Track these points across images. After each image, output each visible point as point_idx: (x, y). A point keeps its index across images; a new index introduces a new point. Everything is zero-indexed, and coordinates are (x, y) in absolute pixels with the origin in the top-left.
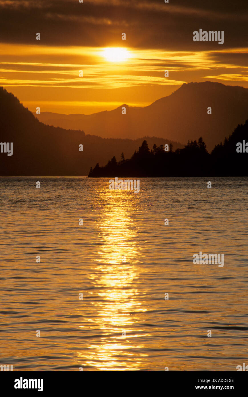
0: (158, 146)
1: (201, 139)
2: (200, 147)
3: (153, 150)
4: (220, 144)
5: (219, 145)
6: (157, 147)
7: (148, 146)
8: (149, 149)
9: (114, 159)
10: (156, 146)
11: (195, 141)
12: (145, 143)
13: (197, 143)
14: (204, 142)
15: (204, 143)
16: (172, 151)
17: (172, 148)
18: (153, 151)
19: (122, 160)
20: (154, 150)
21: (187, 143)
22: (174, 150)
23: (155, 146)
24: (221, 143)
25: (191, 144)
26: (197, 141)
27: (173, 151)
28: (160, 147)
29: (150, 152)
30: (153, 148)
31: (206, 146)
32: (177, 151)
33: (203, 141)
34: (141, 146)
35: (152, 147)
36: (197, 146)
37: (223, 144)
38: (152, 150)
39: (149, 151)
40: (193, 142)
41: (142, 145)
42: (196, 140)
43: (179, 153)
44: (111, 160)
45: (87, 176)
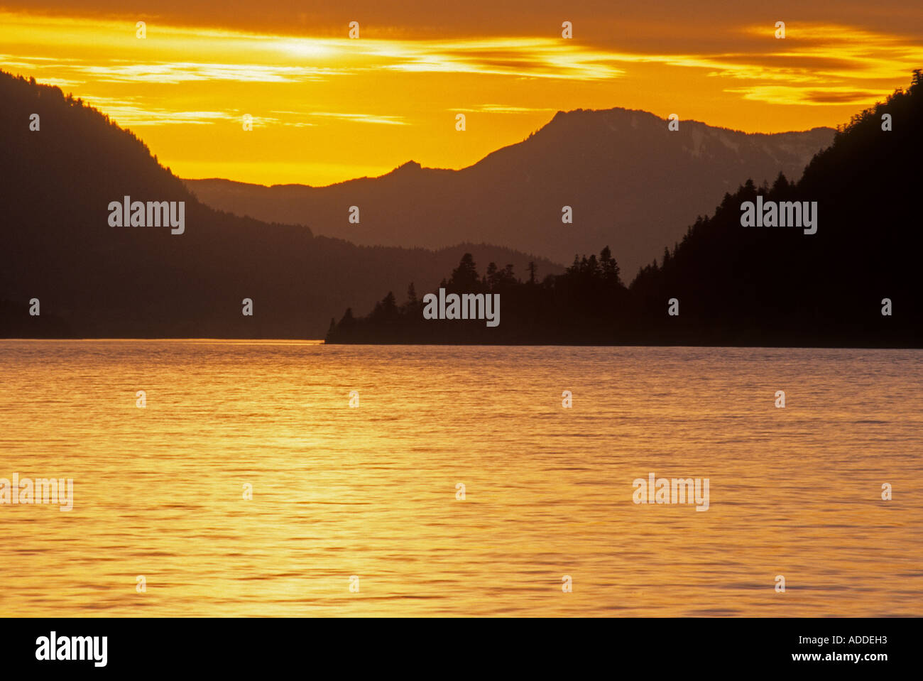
0: (501, 266)
1: (606, 253)
2: (603, 271)
3: (487, 276)
4: (652, 265)
5: (649, 266)
6: (497, 271)
7: (475, 266)
8: (478, 276)
9: (389, 299)
10: (496, 268)
11: (593, 257)
12: (467, 258)
13: (598, 261)
14: (614, 260)
15: (613, 262)
16: (535, 280)
17: (534, 273)
18: (487, 280)
19: (411, 301)
20: (491, 277)
21: (573, 261)
22: (540, 278)
23: (492, 266)
24: (655, 262)
25: (582, 264)
26: (598, 257)
27: (537, 281)
28: (504, 270)
29: (479, 282)
30: (488, 273)
31: (618, 269)
32: (548, 280)
33: (613, 256)
34: (458, 267)
35: (486, 270)
36: (596, 270)
37: (660, 264)
38: (484, 278)
39: (478, 279)
40: (588, 258)
41: (461, 264)
42: (595, 254)
43: (553, 286)
44: (384, 301)
45: (323, 341)
